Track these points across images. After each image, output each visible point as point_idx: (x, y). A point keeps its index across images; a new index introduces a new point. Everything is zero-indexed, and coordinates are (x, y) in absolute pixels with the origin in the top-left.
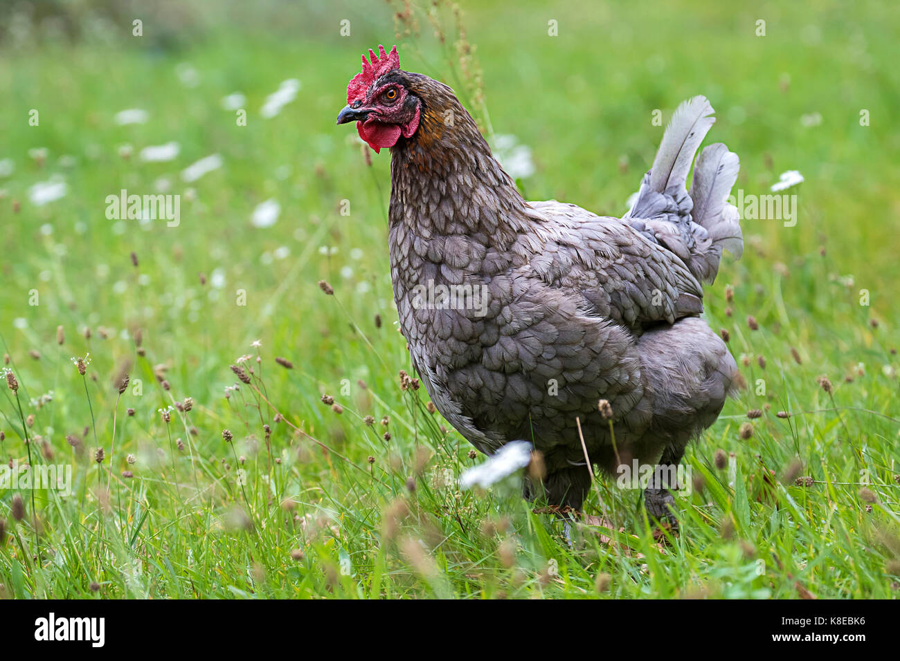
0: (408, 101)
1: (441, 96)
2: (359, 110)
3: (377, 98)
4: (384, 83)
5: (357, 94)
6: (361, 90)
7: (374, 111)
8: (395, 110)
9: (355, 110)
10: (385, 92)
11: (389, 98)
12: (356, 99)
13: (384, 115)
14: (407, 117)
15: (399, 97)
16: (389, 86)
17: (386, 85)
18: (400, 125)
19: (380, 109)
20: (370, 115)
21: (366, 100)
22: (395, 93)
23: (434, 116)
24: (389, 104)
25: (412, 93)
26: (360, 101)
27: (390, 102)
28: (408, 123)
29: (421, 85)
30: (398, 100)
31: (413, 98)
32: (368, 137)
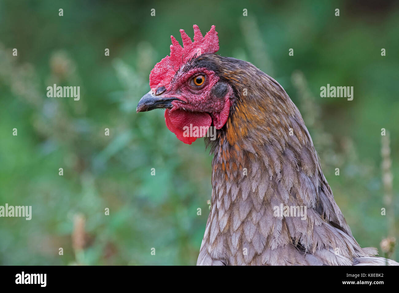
0: (216, 88)
1: (260, 90)
2: (163, 97)
3: (183, 84)
4: (191, 67)
5: (161, 79)
6: (167, 74)
7: (177, 99)
8: (202, 99)
9: (158, 97)
10: (192, 77)
11: (197, 86)
12: (160, 84)
13: (188, 103)
14: (217, 106)
15: (207, 84)
16: (195, 73)
17: (192, 70)
18: (210, 114)
19: (184, 97)
20: (173, 103)
21: (170, 85)
22: (203, 80)
23: (244, 111)
24: (197, 92)
25: (224, 79)
26: (163, 87)
27: (198, 89)
28: (219, 113)
29: (235, 73)
30: (207, 87)
31: (224, 85)
32: (176, 126)
